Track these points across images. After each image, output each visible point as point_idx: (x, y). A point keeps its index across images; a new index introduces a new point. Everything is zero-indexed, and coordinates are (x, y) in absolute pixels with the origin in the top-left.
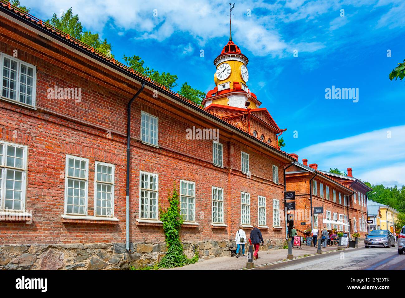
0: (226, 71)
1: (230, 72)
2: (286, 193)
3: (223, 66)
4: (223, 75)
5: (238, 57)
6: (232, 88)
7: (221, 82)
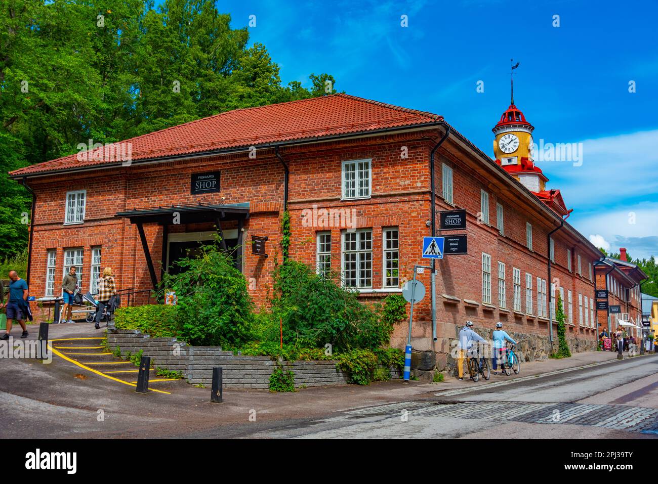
0: (512, 143)
1: (517, 145)
2: (597, 292)
3: (509, 137)
4: (508, 147)
5: (526, 127)
6: (520, 163)
7: (506, 155)
